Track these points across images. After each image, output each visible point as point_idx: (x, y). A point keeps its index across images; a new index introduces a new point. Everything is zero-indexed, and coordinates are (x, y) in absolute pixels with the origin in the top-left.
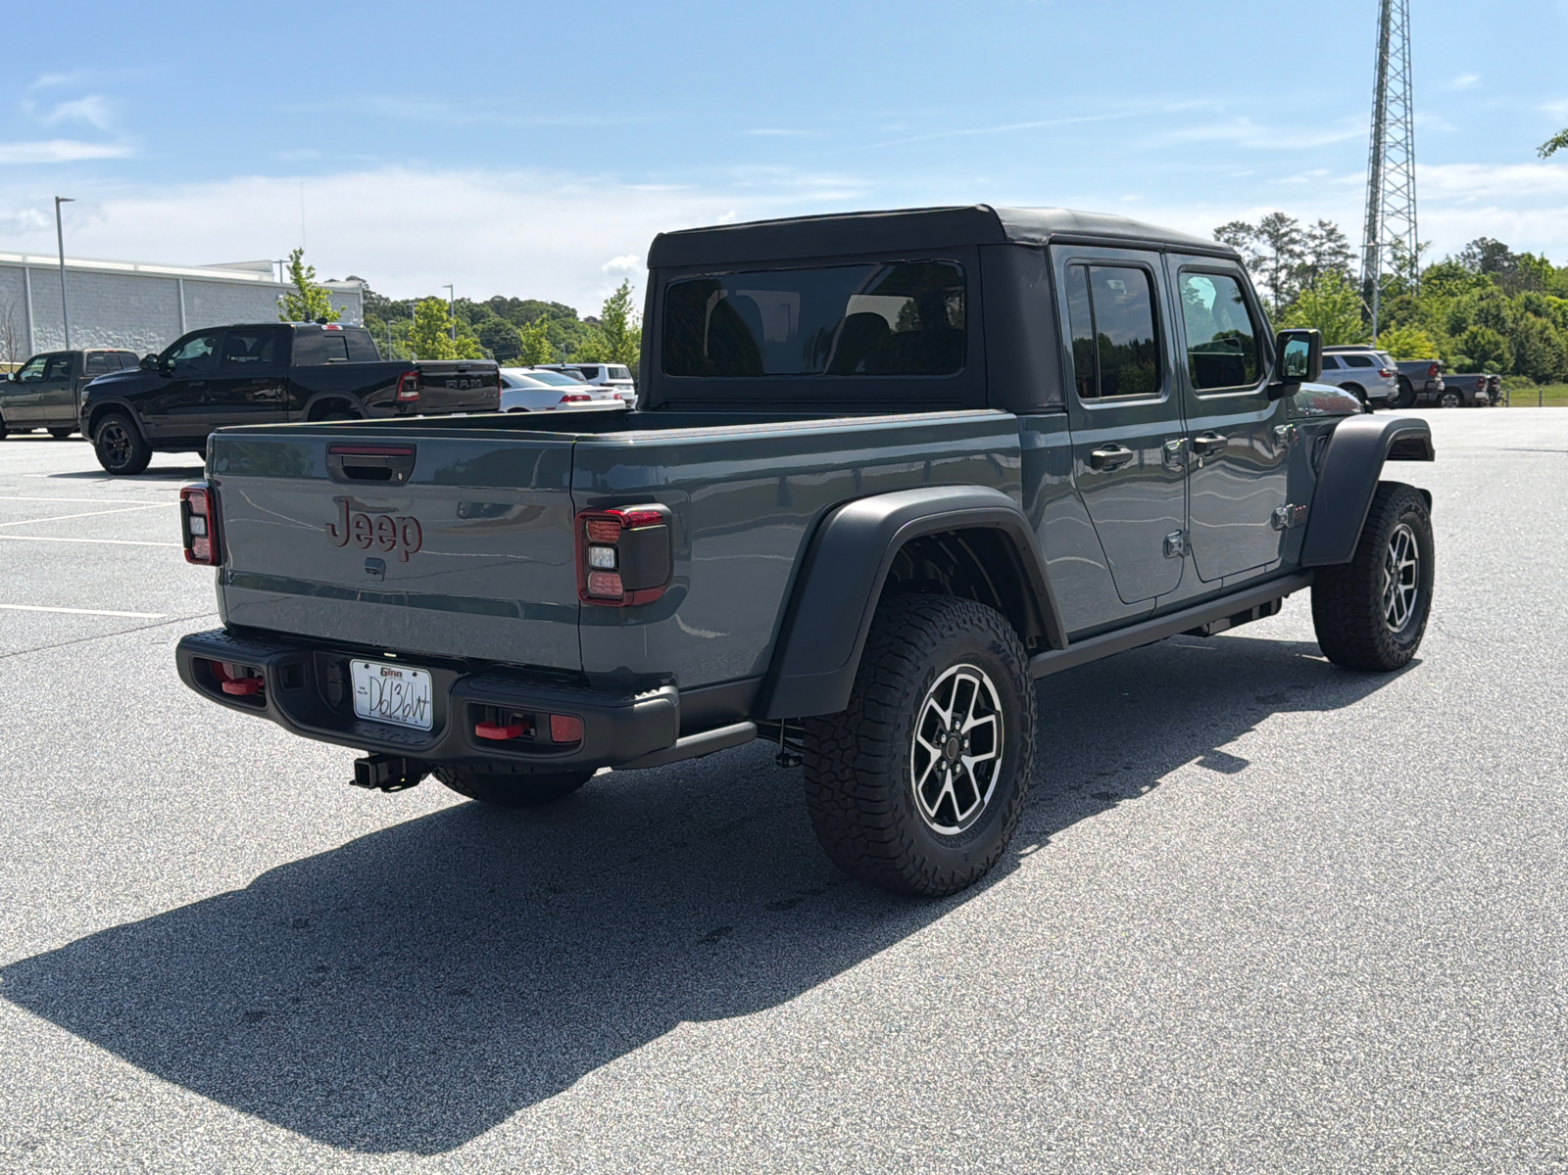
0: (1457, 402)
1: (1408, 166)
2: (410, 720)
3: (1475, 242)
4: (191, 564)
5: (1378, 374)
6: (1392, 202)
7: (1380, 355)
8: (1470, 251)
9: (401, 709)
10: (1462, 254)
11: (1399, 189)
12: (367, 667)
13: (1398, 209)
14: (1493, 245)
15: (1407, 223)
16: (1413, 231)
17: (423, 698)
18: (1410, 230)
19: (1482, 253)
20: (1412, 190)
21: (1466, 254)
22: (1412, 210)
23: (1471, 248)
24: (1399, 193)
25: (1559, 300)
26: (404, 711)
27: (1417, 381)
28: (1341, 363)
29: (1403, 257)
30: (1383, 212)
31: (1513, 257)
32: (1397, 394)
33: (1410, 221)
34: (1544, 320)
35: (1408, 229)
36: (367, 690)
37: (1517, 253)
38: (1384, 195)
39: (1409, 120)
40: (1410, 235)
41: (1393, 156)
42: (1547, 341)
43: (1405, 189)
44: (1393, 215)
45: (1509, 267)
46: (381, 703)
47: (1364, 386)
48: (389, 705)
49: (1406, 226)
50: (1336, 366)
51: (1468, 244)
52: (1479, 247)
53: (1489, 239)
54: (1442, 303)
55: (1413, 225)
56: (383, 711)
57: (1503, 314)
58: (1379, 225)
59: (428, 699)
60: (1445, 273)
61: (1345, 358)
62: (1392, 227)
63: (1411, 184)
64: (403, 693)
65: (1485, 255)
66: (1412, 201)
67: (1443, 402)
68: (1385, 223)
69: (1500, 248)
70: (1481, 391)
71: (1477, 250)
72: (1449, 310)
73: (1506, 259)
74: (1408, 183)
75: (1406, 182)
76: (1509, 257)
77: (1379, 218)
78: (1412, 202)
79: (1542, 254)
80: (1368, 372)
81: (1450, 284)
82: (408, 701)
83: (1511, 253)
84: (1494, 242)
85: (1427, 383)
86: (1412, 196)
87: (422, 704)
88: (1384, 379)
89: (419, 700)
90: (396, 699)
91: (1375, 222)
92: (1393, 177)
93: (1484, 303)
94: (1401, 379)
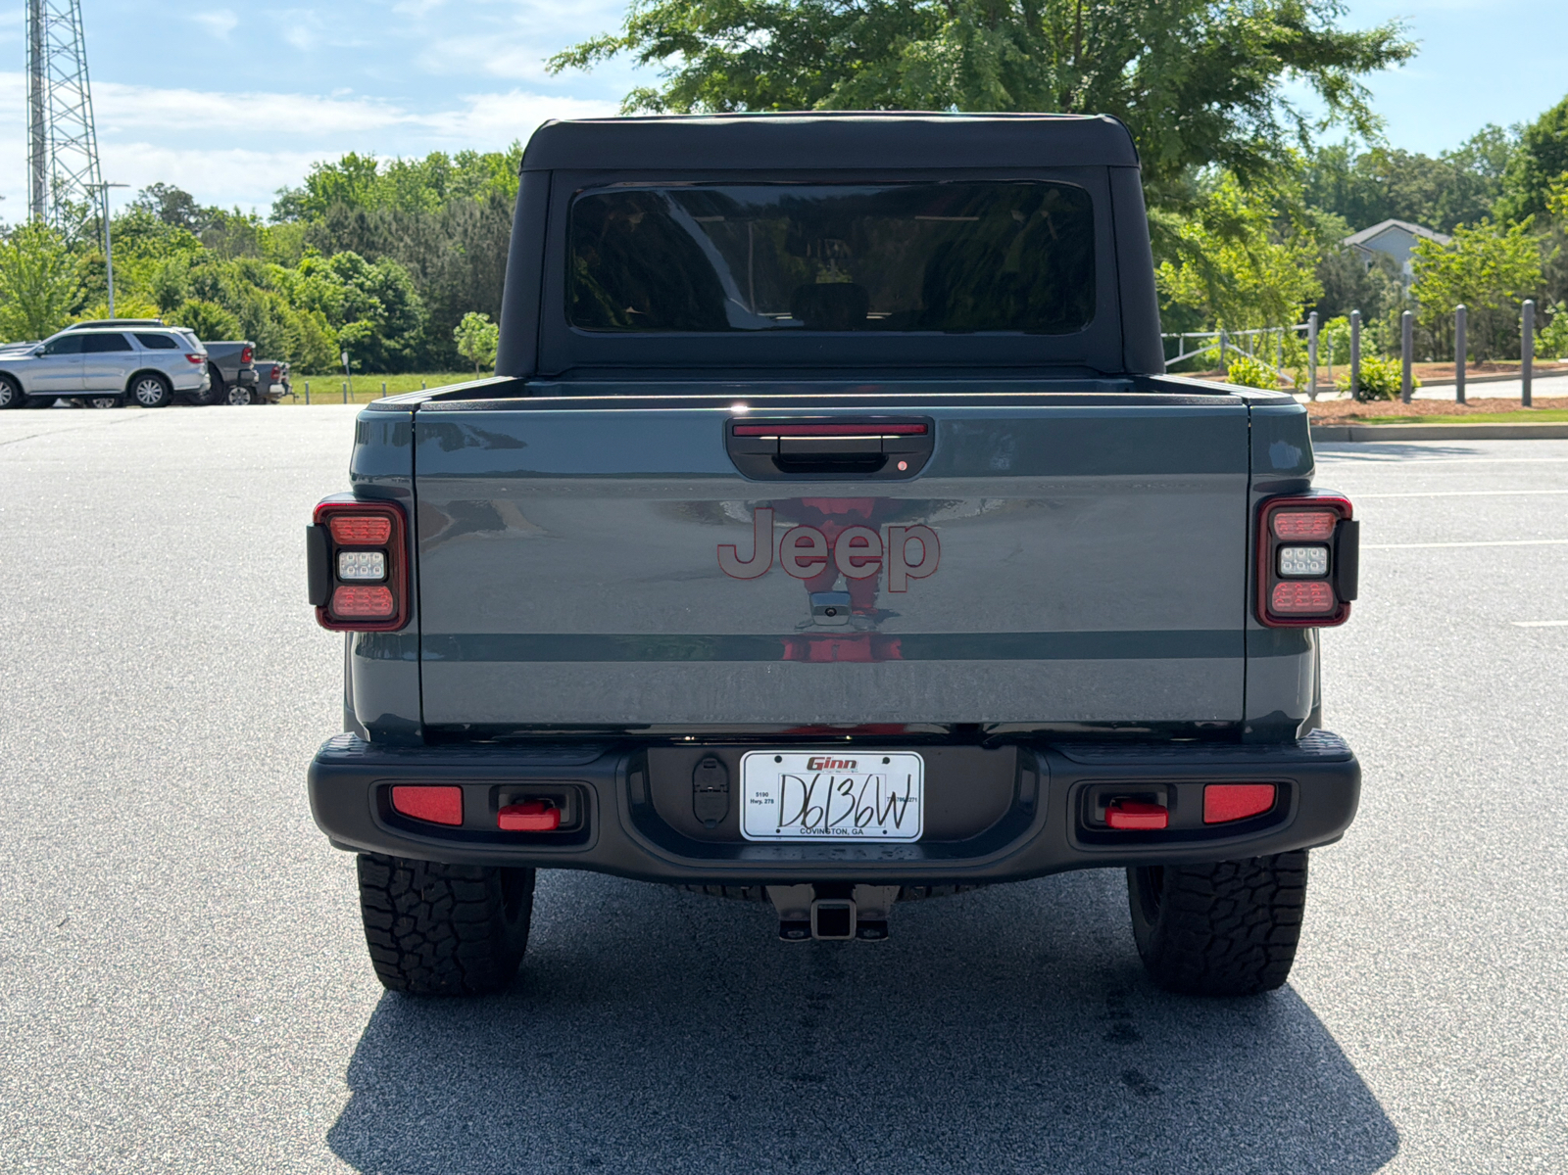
0: (248, 397)
1: (80, 79)
2: (872, 831)
3: (150, 189)
4: (327, 632)
5: (185, 359)
6: (63, 125)
7: (185, 334)
8: (144, 200)
9: (853, 814)
10: (135, 204)
11: (71, 110)
12: (778, 759)
13: (73, 137)
14: (172, 193)
15: (86, 157)
16: (95, 168)
17: (901, 794)
18: (91, 166)
19: (161, 203)
20: (88, 113)
21: (139, 203)
22: (91, 141)
23: (146, 196)
24: (71, 115)
25: (283, 269)
26: (857, 820)
27: (226, 369)
28: (134, 342)
29: (68, 203)
30: (53, 139)
31: (200, 211)
32: (209, 386)
33: (90, 154)
34: (272, 294)
35: (88, 165)
36: (776, 796)
37: (206, 206)
38: (52, 118)
39: (77, 18)
40: (92, 173)
41: (61, 64)
42: (279, 319)
43: (79, 111)
44: (65, 144)
45: (197, 223)
46: (805, 811)
47: (169, 375)
48: (825, 813)
49: (84, 161)
50: (128, 347)
51: (141, 191)
52: (156, 196)
53: (167, 185)
54: (145, 267)
55: (94, 160)
56: (809, 824)
57: (221, 285)
58: (48, 156)
59: (914, 793)
60: (135, 227)
61: (139, 336)
62: (68, 161)
63: (87, 105)
64: (856, 792)
65: (164, 206)
66: (90, 128)
67: (231, 398)
68: (56, 155)
69: (185, 199)
70: (276, 383)
71: (154, 200)
72: (156, 276)
73: (192, 213)
74: (83, 104)
75: (80, 102)
76: (196, 209)
77: (48, 147)
78: (89, 130)
79: (254, 209)
80: (172, 356)
81: (144, 242)
82: (868, 801)
83: (197, 206)
84: (174, 190)
85: (240, 371)
86: (89, 121)
87: (900, 805)
88: (193, 366)
89: (893, 798)
90: (839, 804)
91: (43, 152)
92: (62, 96)
93: (197, 270)
94: (212, 368)
